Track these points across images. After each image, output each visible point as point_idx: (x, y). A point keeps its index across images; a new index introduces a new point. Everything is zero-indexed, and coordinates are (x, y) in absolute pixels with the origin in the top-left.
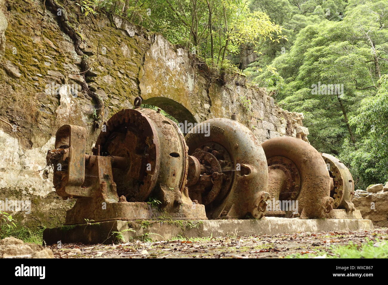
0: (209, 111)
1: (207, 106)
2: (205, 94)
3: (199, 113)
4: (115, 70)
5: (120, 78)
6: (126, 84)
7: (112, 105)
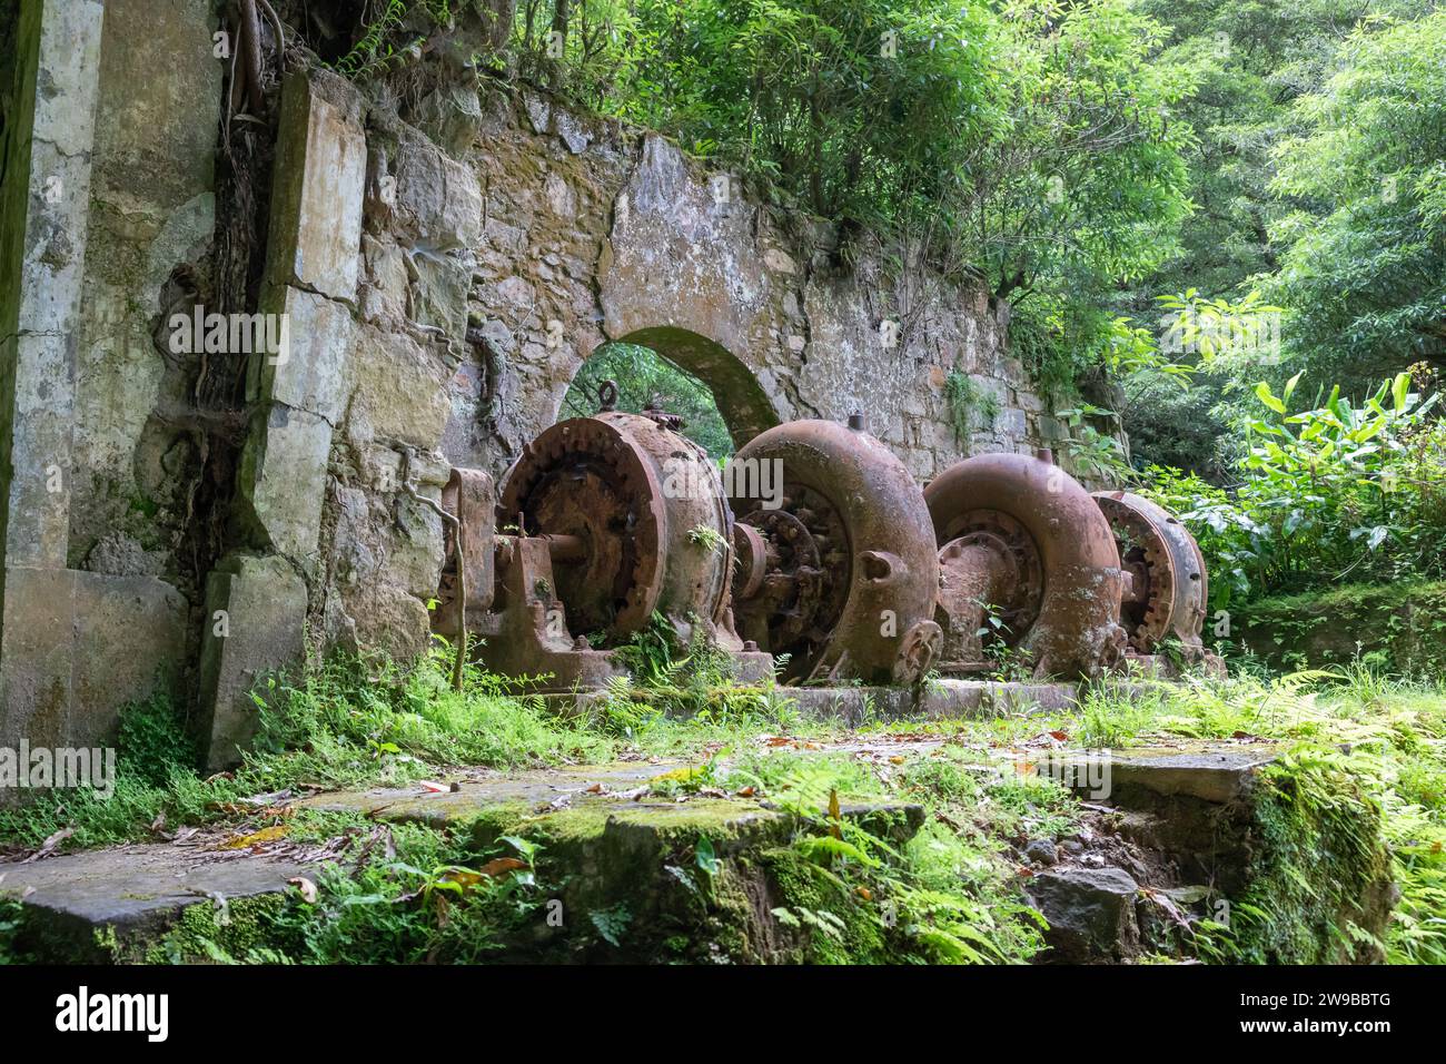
0: (803, 359)
1: (796, 342)
2: (790, 305)
3: (774, 367)
4: (532, 259)
5: (546, 281)
6: (562, 297)
7: (527, 362)
